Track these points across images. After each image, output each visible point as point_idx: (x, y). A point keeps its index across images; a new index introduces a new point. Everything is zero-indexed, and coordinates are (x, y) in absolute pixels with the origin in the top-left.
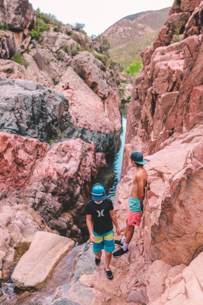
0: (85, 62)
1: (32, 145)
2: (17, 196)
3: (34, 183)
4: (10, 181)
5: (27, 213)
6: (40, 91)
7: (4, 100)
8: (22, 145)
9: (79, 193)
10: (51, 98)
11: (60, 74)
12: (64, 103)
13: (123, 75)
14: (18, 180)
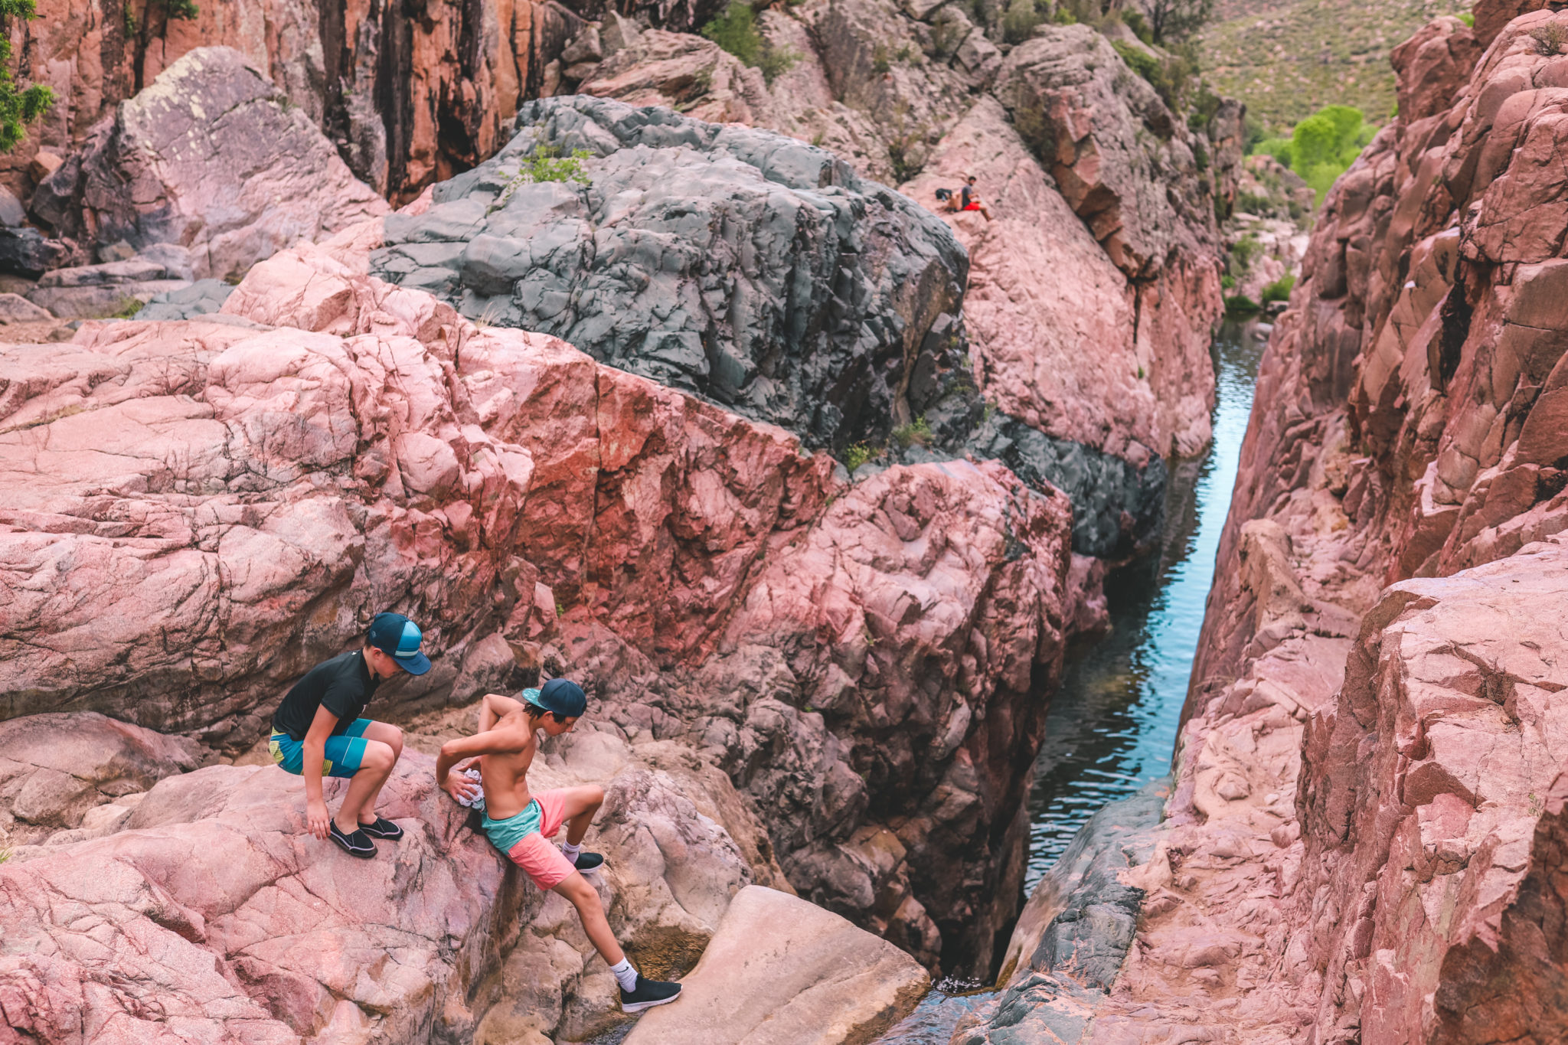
0: (1067, 81)
1: (765, 458)
2: (657, 697)
3: (748, 649)
4: (632, 617)
5: (695, 786)
6: (838, 193)
7: (659, 215)
8: (715, 449)
9: (961, 737)
10: (889, 236)
11: (933, 129)
12: (944, 270)
13: (1252, 171)
14: (669, 619)
